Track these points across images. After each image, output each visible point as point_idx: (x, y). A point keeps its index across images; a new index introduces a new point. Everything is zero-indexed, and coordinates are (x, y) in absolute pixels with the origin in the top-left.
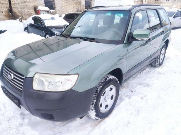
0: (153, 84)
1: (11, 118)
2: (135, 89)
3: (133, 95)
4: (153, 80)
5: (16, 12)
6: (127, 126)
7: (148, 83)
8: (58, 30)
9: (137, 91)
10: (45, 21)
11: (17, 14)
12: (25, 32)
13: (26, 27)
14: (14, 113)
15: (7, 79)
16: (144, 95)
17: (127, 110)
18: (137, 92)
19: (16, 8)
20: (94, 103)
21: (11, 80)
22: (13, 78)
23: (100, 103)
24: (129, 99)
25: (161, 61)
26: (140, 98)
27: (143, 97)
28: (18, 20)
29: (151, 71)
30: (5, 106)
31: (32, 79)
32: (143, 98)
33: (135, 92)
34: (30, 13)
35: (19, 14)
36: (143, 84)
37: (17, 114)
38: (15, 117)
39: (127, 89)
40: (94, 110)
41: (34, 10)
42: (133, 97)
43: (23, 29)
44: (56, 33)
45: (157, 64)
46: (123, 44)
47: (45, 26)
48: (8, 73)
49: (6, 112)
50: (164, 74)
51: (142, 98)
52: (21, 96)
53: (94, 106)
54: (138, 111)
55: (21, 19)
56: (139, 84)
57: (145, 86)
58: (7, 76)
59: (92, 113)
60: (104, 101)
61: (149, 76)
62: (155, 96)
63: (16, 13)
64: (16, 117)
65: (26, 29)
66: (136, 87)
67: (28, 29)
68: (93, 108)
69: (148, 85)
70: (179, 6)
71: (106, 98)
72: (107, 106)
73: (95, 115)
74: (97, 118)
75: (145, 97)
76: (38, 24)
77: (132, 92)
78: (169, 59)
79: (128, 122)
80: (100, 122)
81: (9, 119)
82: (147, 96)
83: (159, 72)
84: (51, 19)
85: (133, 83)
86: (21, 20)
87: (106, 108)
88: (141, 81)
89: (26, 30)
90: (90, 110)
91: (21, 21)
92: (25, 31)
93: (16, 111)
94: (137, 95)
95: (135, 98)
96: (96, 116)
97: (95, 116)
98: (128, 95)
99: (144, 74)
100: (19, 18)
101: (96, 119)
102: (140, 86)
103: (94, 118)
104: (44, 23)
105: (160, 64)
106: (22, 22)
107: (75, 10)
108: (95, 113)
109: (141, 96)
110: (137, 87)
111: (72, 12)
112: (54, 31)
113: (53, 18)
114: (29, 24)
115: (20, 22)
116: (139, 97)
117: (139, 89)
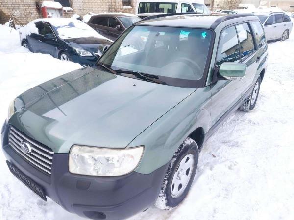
0: (244, 142)
1: (23, 211)
2: (218, 151)
3: (215, 162)
4: (243, 136)
5: (3, 10)
6: (213, 217)
7: (235, 140)
8: (82, 46)
9: (221, 155)
10: (59, 30)
11: (5, 14)
12: (23, 47)
13: (24, 39)
14: (27, 201)
15: (18, 152)
16: (233, 163)
17: (210, 189)
18: (222, 158)
19: (3, 4)
20: (165, 186)
21: (28, 155)
22: (30, 151)
23: (172, 184)
24: (211, 169)
25: (253, 102)
26: (227, 167)
27: (231, 165)
28: (8, 24)
29: (238, 120)
30: (9, 190)
31: (66, 155)
32: (232, 167)
33: (218, 158)
34: (28, 12)
35: (9, 14)
36: (229, 142)
37: (33, 203)
38: (29, 210)
39: (205, 151)
40: (163, 197)
41: (35, 7)
42: (216, 167)
43: (20, 42)
44: (79, 52)
45: (247, 107)
46: (205, 86)
47: (59, 39)
48: (20, 142)
49: (13, 199)
50: (258, 123)
51: (230, 168)
52: (50, 184)
53: (164, 190)
54: (227, 190)
55: (13, 22)
56: (223, 142)
57: (233, 146)
58: (20, 146)
59: (161, 202)
60: (177, 179)
61: (236, 128)
62: (249, 163)
63: (5, 12)
64: (31, 209)
65: (24, 42)
66: (219, 148)
67: (28, 42)
68: (163, 194)
69: (236, 145)
70: (269, 3)
71: (180, 175)
72: (180, 186)
73: (166, 203)
74: (167, 208)
75: (235, 165)
76: (47, 36)
77: (214, 156)
78: (263, 98)
79: (214, 210)
80: (170, 213)
81: (19, 214)
82: (237, 163)
83: (250, 121)
84: (69, 25)
85: (214, 141)
86: (13, 24)
87: (179, 190)
88: (225, 137)
89: (25, 44)
90: (159, 198)
91: (13, 26)
92: (22, 45)
93: (30, 198)
94: (223, 162)
95: (220, 168)
96: (167, 205)
97: (165, 205)
98: (208, 163)
99: (228, 125)
100: (10, 21)
101: (165, 209)
102: (224, 147)
103: (163, 208)
104: (58, 34)
105: (252, 108)
106: (15, 28)
107: (106, 7)
108: (165, 202)
109: (228, 163)
110: (221, 147)
111: (103, 14)
112: (75, 47)
113: (71, 25)
114: (30, 34)
115: (11, 28)
116: (225, 165)
117: (224, 151)
